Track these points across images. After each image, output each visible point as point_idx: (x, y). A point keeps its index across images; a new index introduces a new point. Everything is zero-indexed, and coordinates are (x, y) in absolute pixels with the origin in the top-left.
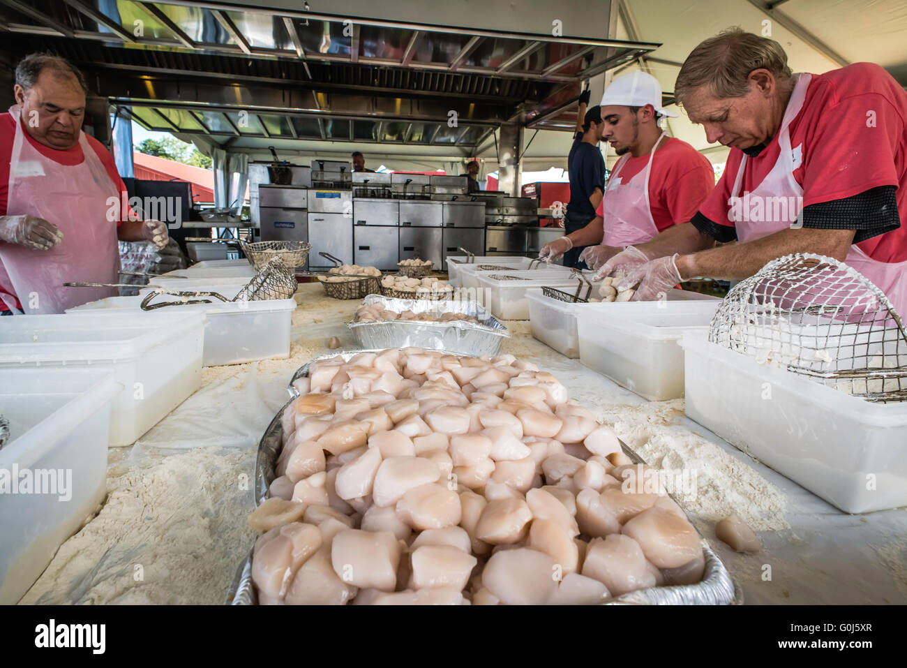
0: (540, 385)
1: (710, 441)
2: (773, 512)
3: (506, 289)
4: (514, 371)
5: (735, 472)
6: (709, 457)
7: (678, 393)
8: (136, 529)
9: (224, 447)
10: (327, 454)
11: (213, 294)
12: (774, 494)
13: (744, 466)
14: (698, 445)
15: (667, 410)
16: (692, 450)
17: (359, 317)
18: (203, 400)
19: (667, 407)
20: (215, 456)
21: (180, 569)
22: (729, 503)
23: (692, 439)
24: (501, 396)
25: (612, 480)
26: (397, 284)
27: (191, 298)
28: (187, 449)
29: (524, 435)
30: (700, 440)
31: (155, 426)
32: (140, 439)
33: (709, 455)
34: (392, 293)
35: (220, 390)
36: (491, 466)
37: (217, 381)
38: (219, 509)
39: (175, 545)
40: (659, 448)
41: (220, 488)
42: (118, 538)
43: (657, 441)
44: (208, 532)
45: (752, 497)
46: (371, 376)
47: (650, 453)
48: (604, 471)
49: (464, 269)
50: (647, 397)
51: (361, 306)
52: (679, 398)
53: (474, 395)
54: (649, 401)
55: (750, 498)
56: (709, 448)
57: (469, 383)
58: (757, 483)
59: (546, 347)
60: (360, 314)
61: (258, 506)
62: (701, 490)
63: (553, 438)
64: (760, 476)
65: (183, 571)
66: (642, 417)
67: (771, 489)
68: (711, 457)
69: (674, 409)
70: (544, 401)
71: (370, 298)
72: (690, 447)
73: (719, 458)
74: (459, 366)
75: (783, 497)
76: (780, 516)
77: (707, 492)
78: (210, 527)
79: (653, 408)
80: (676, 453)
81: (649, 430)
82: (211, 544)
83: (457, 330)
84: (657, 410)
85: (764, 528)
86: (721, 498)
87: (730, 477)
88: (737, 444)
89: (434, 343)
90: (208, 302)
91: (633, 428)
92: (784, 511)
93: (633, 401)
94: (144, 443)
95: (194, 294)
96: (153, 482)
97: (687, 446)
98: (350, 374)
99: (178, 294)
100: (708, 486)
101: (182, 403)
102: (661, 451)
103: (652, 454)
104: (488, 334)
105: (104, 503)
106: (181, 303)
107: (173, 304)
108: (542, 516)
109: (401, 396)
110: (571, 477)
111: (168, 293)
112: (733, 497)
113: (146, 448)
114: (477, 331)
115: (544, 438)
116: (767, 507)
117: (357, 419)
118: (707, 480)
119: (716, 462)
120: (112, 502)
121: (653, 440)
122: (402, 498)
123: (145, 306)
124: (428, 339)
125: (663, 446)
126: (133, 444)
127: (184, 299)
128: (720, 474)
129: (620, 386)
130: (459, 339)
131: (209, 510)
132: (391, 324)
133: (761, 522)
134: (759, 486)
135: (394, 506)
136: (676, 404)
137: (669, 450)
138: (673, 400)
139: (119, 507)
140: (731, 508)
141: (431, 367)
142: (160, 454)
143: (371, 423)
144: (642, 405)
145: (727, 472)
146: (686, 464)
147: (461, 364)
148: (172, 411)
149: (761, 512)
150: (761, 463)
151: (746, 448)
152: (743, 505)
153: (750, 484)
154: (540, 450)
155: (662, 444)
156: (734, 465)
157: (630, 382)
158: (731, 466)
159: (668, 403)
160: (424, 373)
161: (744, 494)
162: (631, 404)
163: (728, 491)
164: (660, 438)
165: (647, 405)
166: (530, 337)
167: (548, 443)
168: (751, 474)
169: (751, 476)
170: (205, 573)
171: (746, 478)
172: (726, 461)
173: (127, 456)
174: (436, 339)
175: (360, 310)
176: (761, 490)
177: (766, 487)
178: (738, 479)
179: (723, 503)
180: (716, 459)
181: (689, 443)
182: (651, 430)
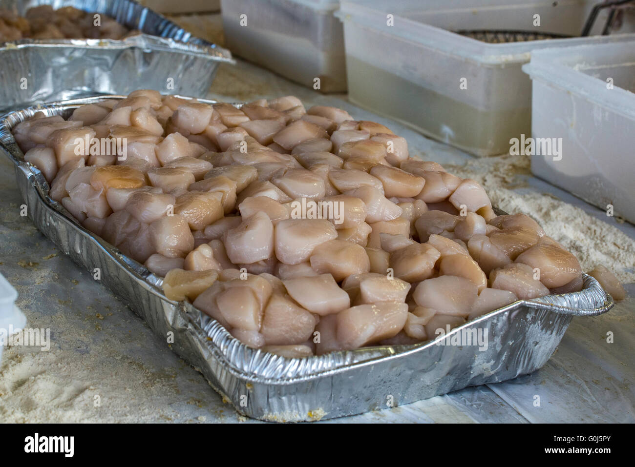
1: (567, 202)
5: (598, 233)
6: (567, 220)
13: (607, 225)
14: (554, 207)
15: (506, 167)
16: (547, 214)
19: (503, 163)
22: (593, 262)
23: (546, 202)
30: (556, 203)
33: (567, 218)
36: (367, 227)
43: (507, 205)
45: (616, 255)
46: (147, 139)
54: (476, 157)
55: (614, 257)
56: (566, 210)
58: (621, 242)
63: (415, 198)
64: (624, 235)
68: (570, 219)
69: (514, 166)
70: (384, 158)
72: (544, 211)
73: (579, 220)
79: (486, 166)
84: (492, 169)
85: (629, 281)
86: (585, 258)
87: (593, 239)
100: (570, 248)
108: (449, 252)
112: (597, 257)
115: (406, 198)
116: (632, 263)
118: (569, 242)
119: (576, 225)
122: (314, 254)
128: (582, 236)
133: (626, 276)
134: (624, 245)
135: (308, 262)
144: (470, 162)
145: (589, 234)
149: (626, 268)
152: (608, 263)
153: (615, 244)
154: (409, 209)
155: (513, 208)
156: (597, 226)
158: (593, 227)
161: (608, 253)
162: (453, 163)
163: (592, 250)
164: (509, 201)
165: (476, 163)
167: (413, 203)
168: (615, 234)
169: (615, 236)
171: (609, 238)
172: (587, 223)
176: (626, 248)
177: (631, 245)
178: (601, 240)
179: (587, 263)
180: (577, 221)
181: (543, 206)
182: (495, 193)
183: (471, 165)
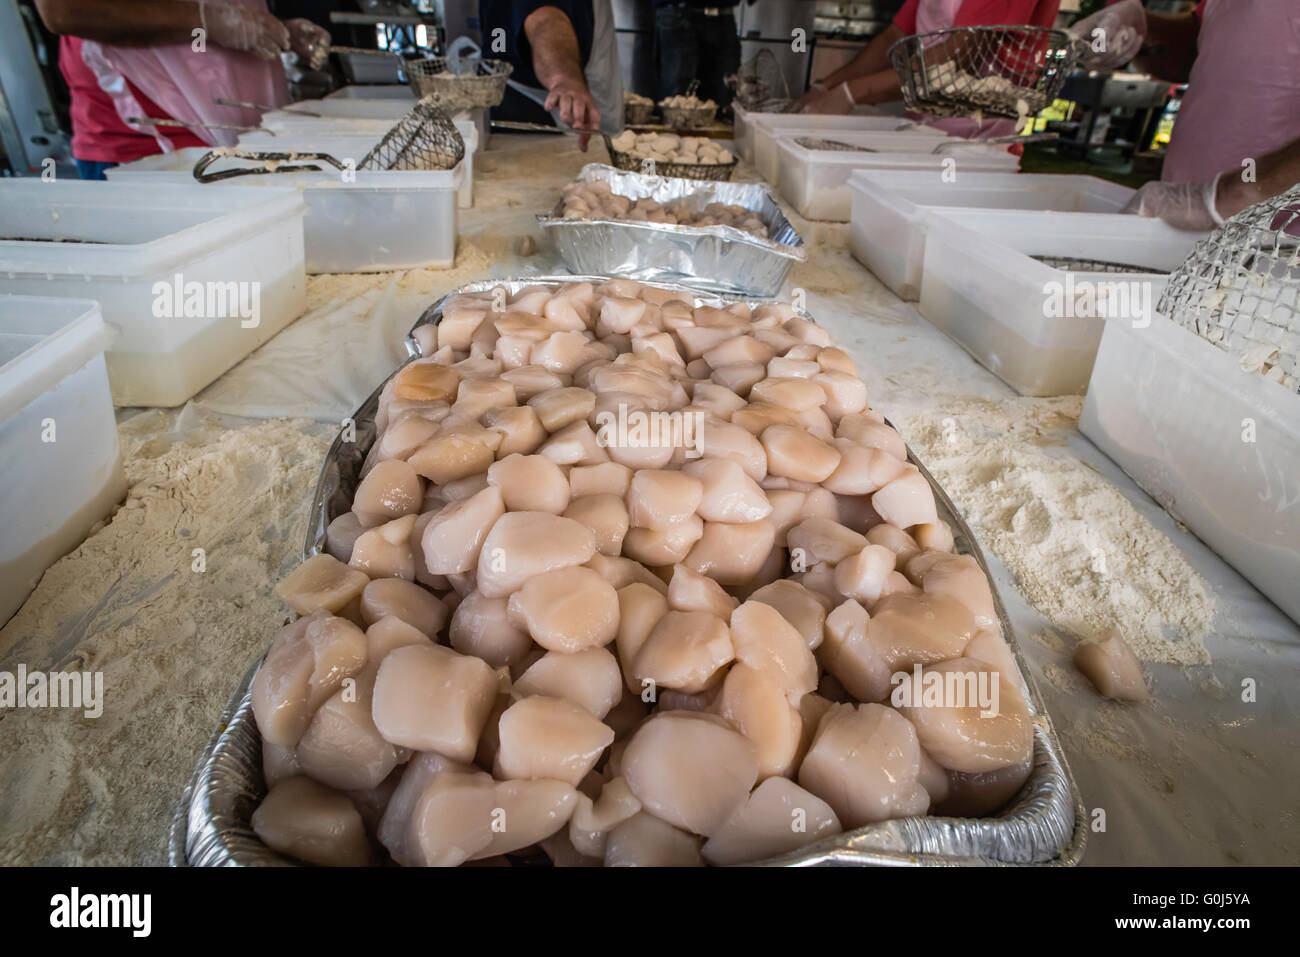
0: (822, 378)
2: (1187, 629)
3: (819, 166)
4: (783, 340)
5: (1139, 546)
6: (1098, 514)
7: (1074, 382)
8: (163, 549)
9: (316, 421)
10: (427, 483)
11: (322, 156)
12: (1197, 596)
13: (1158, 535)
14: (1086, 490)
15: (1048, 414)
16: (1071, 499)
17: (564, 205)
18: (304, 337)
19: (1048, 409)
20: (300, 435)
21: (212, 624)
22: (1112, 607)
23: (1078, 477)
24: (745, 394)
25: (902, 584)
26: (639, 146)
27: (283, 163)
28: (262, 420)
29: (769, 474)
30: (1094, 480)
31: (226, 374)
32: (197, 397)
33: (1099, 512)
34: (629, 161)
35: (334, 318)
36: (695, 531)
37: (335, 302)
38: (289, 527)
39: (213, 582)
40: (1015, 492)
41: (298, 491)
42: (135, 560)
43: (1015, 478)
44: (264, 565)
45: (1156, 597)
46: (535, 334)
47: (996, 496)
48: (892, 564)
49: (759, 123)
50: (1017, 388)
51: (570, 186)
52: (1073, 393)
53: (701, 387)
54: (1019, 394)
55: (1151, 598)
56: (1106, 497)
57: (700, 357)
58: (1173, 571)
59: (869, 277)
60: (566, 200)
61: (307, 558)
62: (1069, 575)
63: (821, 485)
64: (1181, 560)
65: (216, 628)
66: (1000, 423)
67: (1196, 585)
68: (1102, 514)
69: (1059, 414)
70: (822, 407)
71: (592, 169)
72: (1070, 492)
73: (1116, 518)
74: (690, 324)
75: (1213, 601)
76: (1197, 637)
77: (1078, 580)
78: (269, 556)
79: (1024, 408)
80: (1042, 504)
81: (1005, 454)
82: (267, 586)
83: (718, 243)
84: (1030, 413)
85: (1164, 658)
86: (1101, 595)
87: (1127, 554)
88: (1157, 494)
89: (678, 261)
90: (315, 168)
91: (978, 448)
92: (1208, 628)
93: (992, 392)
94: (202, 404)
95: (287, 157)
96: (200, 472)
97: (1065, 489)
98: (500, 327)
99: (256, 157)
100: (1083, 570)
101: (272, 338)
102: (1017, 496)
103: (999, 499)
104: (767, 254)
105: (122, 503)
106: (265, 171)
107: (251, 172)
108: (748, 659)
109: (575, 379)
110: (832, 566)
111: (236, 156)
112: (1124, 596)
113: (201, 413)
114: (750, 247)
115: (803, 482)
116: (1179, 618)
117: (483, 422)
118: (1085, 559)
119: (1109, 524)
120: (131, 503)
121: (1008, 475)
122: (519, 589)
123: (202, 176)
124: (668, 253)
125: (1023, 488)
126: (185, 403)
127: (270, 165)
128: (1111, 548)
129: (976, 361)
130: (718, 256)
131: (273, 527)
132: (607, 226)
133: (1160, 647)
134: (1176, 578)
135: (505, 598)
136: (1067, 405)
137: (1030, 497)
138: (1062, 397)
139: (140, 512)
140: (1113, 615)
141: (642, 322)
142: (219, 423)
143: (503, 434)
144: (1006, 401)
145: (1125, 543)
146: (1055, 527)
147: (694, 320)
148: (254, 352)
149: (1166, 626)
150: (1191, 532)
151: (1170, 504)
152: (1137, 612)
153: (1160, 573)
154: (789, 505)
155: (1022, 485)
156: (1141, 532)
157: (995, 358)
158: (1134, 535)
159: (1051, 402)
160: (629, 333)
161: (1144, 589)
162: (987, 397)
163: (1116, 583)
164: (1020, 474)
165: (1013, 403)
166: (846, 254)
167: (808, 494)
168: (1166, 554)
169: (1165, 556)
170: (247, 635)
171: (1156, 560)
172: (1128, 525)
173: (173, 423)
174: (682, 254)
175: (568, 193)
176: (1177, 584)
177: (1187, 582)
178: (1141, 559)
179: (1101, 604)
180: (1111, 520)
181: (1070, 485)
182: (1010, 454)
183: (1008, 403)
